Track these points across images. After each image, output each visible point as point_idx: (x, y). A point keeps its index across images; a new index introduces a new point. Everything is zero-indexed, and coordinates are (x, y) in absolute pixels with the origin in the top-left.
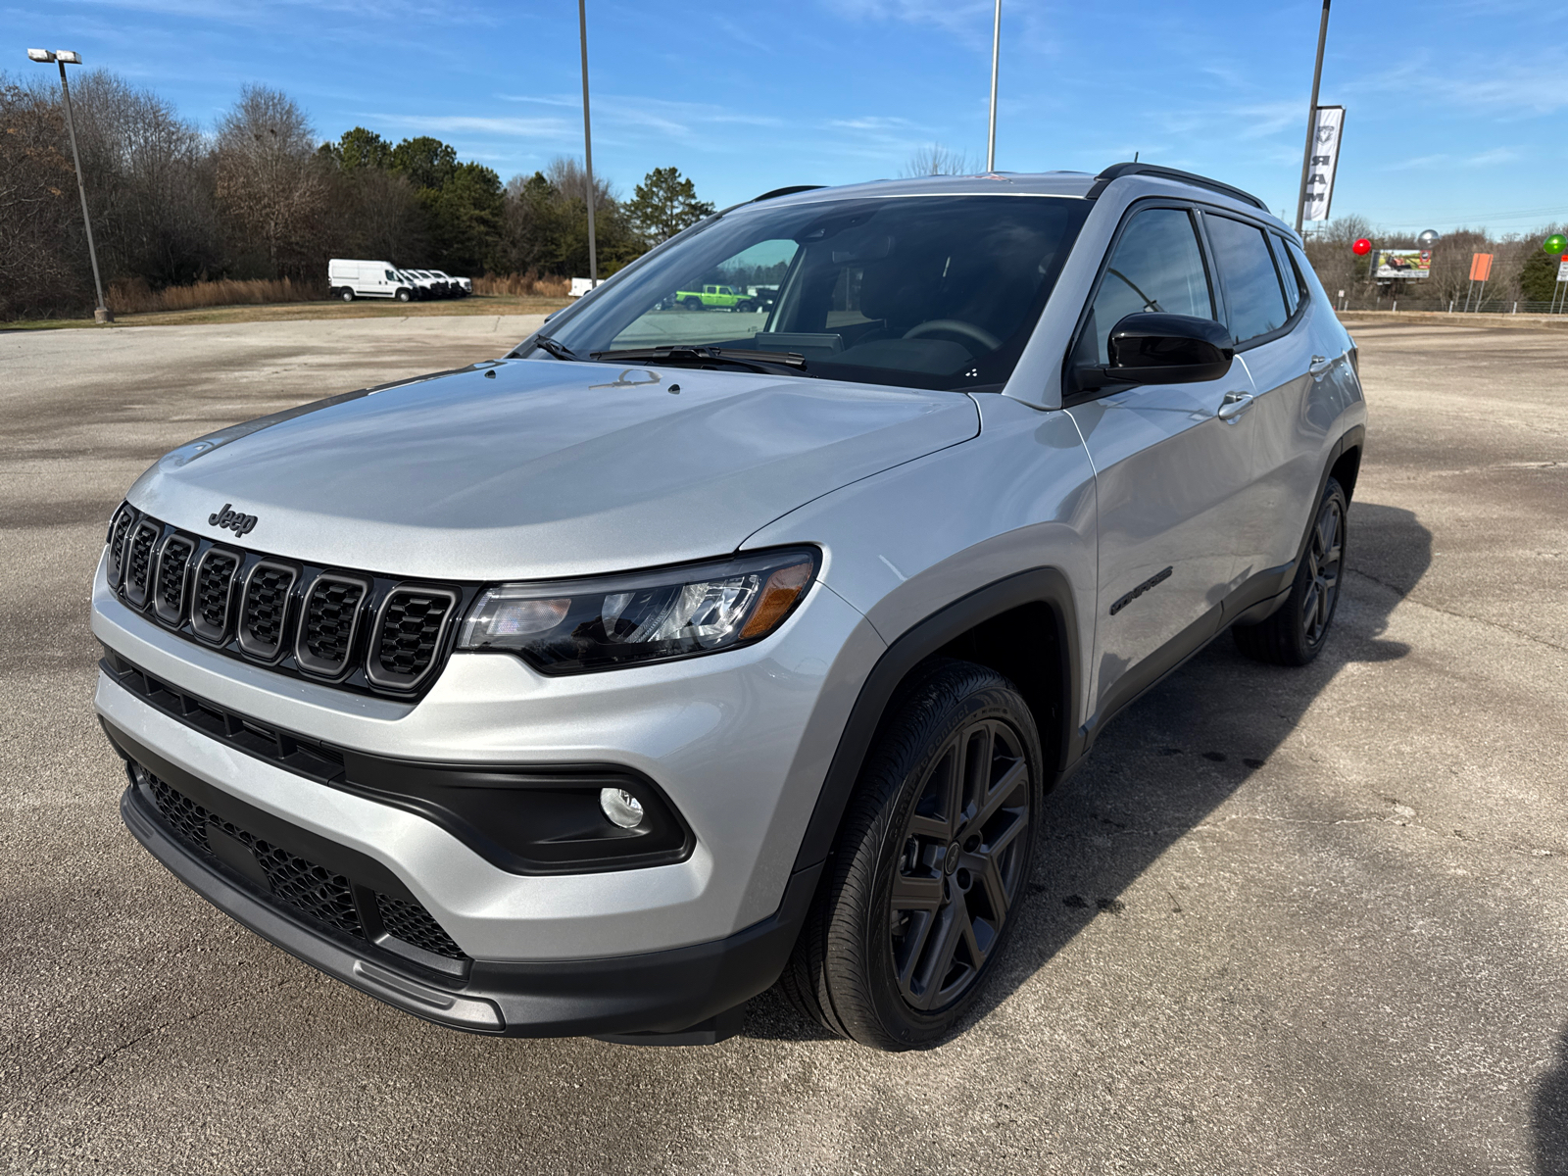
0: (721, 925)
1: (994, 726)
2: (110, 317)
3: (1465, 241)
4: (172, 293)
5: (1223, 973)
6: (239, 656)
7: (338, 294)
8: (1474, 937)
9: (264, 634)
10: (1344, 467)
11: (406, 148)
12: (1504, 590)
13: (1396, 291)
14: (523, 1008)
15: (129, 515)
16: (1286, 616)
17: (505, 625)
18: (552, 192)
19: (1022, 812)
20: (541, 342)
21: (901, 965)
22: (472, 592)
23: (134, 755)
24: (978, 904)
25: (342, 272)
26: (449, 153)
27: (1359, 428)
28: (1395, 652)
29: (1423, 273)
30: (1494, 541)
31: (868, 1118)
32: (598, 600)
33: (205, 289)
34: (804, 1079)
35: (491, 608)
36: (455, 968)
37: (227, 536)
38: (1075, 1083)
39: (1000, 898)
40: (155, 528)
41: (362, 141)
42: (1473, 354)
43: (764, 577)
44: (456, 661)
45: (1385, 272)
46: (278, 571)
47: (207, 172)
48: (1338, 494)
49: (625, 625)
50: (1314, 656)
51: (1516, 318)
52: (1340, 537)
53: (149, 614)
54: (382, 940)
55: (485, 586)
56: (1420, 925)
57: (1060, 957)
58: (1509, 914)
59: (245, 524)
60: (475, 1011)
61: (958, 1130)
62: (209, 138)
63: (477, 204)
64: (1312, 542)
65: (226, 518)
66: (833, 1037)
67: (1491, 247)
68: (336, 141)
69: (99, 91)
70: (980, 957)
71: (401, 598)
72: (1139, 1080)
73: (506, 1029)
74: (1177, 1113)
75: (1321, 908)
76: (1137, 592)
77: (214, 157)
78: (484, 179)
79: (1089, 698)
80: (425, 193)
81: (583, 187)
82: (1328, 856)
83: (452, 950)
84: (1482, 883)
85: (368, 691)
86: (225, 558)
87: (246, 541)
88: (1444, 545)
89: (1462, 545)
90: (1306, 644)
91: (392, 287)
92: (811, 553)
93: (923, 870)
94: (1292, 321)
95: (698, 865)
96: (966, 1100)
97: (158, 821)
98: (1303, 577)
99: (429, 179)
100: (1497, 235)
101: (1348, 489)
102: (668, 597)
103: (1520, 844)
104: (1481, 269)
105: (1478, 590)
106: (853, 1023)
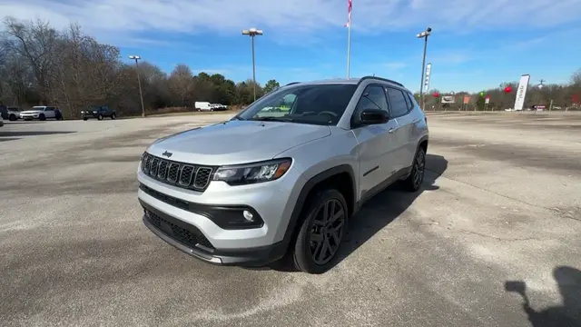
0: (270, 242)
1: (335, 200)
2: (146, 116)
3: (463, 94)
4: (160, 110)
5: (390, 258)
6: (168, 183)
7: (197, 110)
8: (450, 251)
9: (173, 178)
10: (424, 145)
11: (213, 76)
12: (465, 174)
13: (446, 106)
14: (227, 259)
15: (146, 154)
16: (410, 179)
17: (223, 175)
18: (246, 86)
19: (343, 221)
20: (237, 117)
21: (313, 253)
22: (216, 168)
23: (146, 207)
24: (332, 241)
25: (198, 105)
26: (223, 77)
27: (427, 136)
28: (437, 188)
29: (453, 102)
30: (463, 163)
31: (305, 289)
32: (243, 170)
33: (167, 109)
34: (291, 280)
35: (220, 171)
36: (212, 251)
37: (166, 157)
38: (353, 282)
39: (337, 241)
40: (151, 157)
41: (203, 75)
42: (462, 120)
43: (280, 164)
44: (212, 182)
45: (444, 102)
46: (176, 165)
47: (168, 82)
48: (422, 151)
49: (249, 175)
50: (418, 188)
51: (475, 112)
52: (424, 161)
53: (149, 174)
54: (197, 245)
55: (219, 166)
56: (437, 248)
57: (352, 254)
58: (459, 247)
59: (170, 155)
60: (216, 260)
61: (326, 291)
62: (169, 75)
63: (229, 89)
64: (416, 162)
65: (166, 154)
66: (299, 271)
67: (469, 95)
68: (197, 75)
69: (145, 65)
70: (333, 254)
71: (201, 170)
72: (368, 281)
73: (222, 264)
74: (376, 288)
75: (414, 245)
76: (370, 172)
77: (170, 79)
78: (231, 83)
79: (359, 196)
80: (218, 87)
81: (254, 85)
82: (417, 234)
83: (211, 246)
84: (453, 240)
85: (193, 189)
86: (165, 162)
87: (170, 158)
88: (451, 164)
89: (455, 164)
90: (416, 186)
91: (209, 108)
92: (290, 159)
93: (318, 233)
94: (409, 111)
95: (265, 229)
96: (328, 285)
97: (150, 221)
98: (414, 169)
99: (218, 84)
100: (471, 93)
101: (425, 151)
102: (259, 169)
103: (463, 231)
104: (466, 101)
105: (459, 174)
106: (302, 267)
